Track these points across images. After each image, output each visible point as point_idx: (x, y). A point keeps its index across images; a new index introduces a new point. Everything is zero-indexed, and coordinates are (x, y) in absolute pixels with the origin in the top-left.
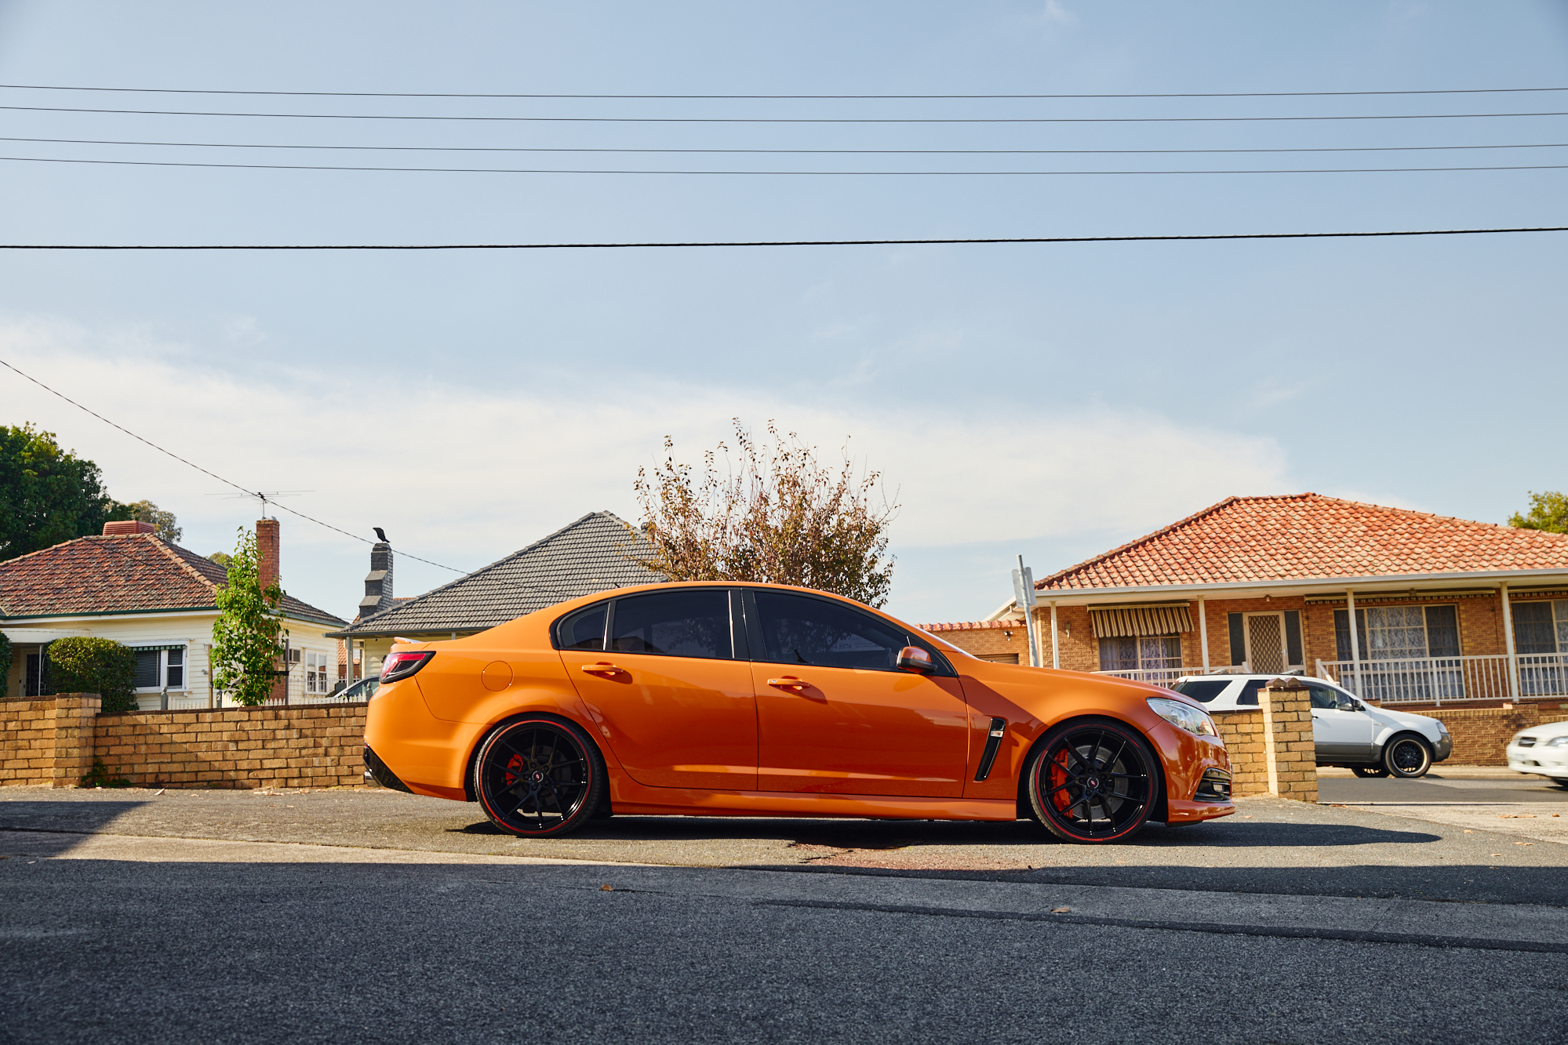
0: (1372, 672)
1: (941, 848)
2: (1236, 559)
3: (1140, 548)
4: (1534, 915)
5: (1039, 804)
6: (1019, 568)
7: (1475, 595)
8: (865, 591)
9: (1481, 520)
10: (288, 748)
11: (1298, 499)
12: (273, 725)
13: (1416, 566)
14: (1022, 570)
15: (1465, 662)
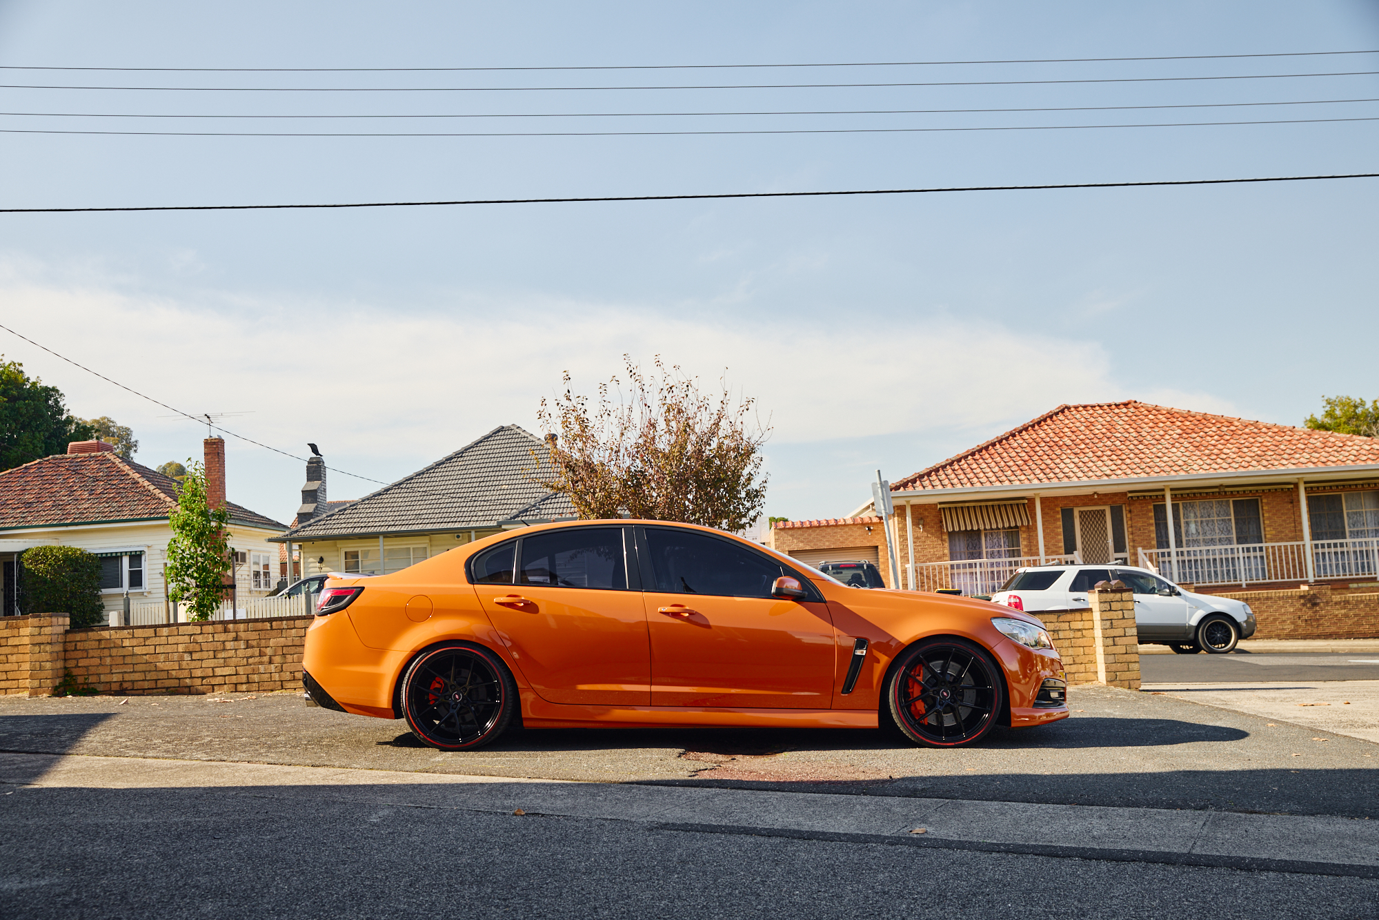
0: (1186, 558)
1: (813, 754)
2: (1067, 461)
3: (984, 452)
4: (1330, 829)
5: (898, 714)
6: (878, 482)
7: (1276, 490)
8: (743, 504)
9: (1281, 423)
10: (236, 657)
11: (1122, 406)
12: (222, 637)
13: (1225, 465)
14: (881, 483)
15: (1267, 548)
